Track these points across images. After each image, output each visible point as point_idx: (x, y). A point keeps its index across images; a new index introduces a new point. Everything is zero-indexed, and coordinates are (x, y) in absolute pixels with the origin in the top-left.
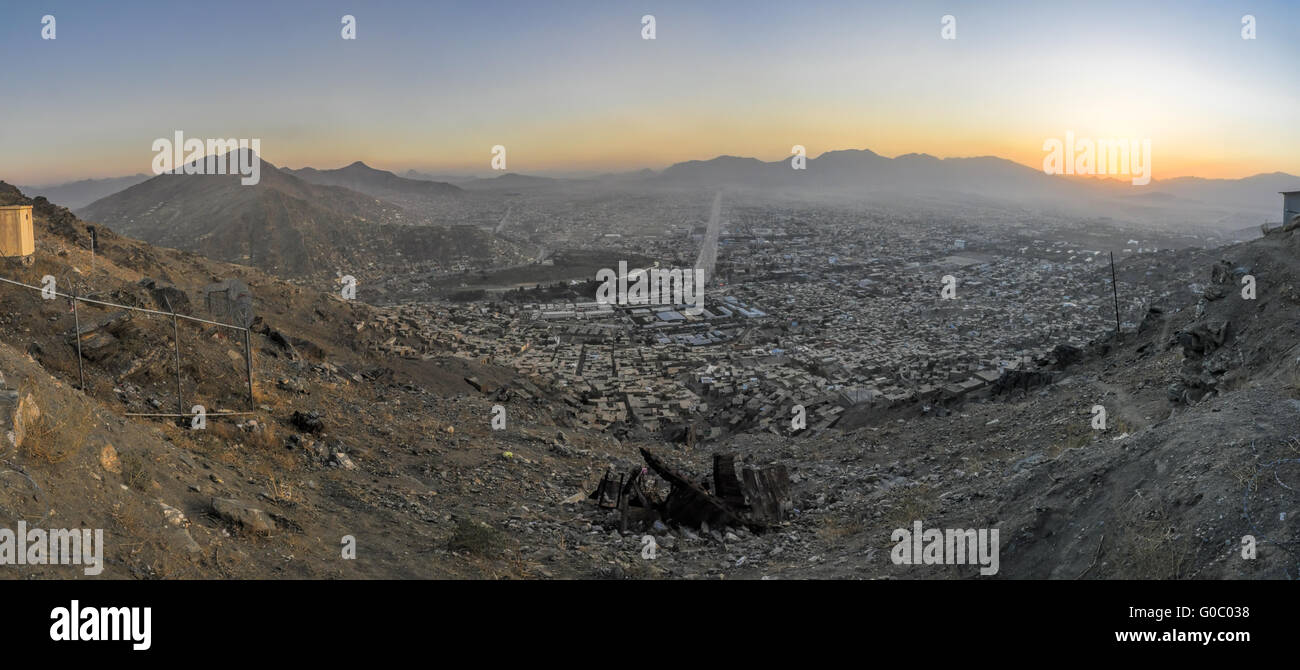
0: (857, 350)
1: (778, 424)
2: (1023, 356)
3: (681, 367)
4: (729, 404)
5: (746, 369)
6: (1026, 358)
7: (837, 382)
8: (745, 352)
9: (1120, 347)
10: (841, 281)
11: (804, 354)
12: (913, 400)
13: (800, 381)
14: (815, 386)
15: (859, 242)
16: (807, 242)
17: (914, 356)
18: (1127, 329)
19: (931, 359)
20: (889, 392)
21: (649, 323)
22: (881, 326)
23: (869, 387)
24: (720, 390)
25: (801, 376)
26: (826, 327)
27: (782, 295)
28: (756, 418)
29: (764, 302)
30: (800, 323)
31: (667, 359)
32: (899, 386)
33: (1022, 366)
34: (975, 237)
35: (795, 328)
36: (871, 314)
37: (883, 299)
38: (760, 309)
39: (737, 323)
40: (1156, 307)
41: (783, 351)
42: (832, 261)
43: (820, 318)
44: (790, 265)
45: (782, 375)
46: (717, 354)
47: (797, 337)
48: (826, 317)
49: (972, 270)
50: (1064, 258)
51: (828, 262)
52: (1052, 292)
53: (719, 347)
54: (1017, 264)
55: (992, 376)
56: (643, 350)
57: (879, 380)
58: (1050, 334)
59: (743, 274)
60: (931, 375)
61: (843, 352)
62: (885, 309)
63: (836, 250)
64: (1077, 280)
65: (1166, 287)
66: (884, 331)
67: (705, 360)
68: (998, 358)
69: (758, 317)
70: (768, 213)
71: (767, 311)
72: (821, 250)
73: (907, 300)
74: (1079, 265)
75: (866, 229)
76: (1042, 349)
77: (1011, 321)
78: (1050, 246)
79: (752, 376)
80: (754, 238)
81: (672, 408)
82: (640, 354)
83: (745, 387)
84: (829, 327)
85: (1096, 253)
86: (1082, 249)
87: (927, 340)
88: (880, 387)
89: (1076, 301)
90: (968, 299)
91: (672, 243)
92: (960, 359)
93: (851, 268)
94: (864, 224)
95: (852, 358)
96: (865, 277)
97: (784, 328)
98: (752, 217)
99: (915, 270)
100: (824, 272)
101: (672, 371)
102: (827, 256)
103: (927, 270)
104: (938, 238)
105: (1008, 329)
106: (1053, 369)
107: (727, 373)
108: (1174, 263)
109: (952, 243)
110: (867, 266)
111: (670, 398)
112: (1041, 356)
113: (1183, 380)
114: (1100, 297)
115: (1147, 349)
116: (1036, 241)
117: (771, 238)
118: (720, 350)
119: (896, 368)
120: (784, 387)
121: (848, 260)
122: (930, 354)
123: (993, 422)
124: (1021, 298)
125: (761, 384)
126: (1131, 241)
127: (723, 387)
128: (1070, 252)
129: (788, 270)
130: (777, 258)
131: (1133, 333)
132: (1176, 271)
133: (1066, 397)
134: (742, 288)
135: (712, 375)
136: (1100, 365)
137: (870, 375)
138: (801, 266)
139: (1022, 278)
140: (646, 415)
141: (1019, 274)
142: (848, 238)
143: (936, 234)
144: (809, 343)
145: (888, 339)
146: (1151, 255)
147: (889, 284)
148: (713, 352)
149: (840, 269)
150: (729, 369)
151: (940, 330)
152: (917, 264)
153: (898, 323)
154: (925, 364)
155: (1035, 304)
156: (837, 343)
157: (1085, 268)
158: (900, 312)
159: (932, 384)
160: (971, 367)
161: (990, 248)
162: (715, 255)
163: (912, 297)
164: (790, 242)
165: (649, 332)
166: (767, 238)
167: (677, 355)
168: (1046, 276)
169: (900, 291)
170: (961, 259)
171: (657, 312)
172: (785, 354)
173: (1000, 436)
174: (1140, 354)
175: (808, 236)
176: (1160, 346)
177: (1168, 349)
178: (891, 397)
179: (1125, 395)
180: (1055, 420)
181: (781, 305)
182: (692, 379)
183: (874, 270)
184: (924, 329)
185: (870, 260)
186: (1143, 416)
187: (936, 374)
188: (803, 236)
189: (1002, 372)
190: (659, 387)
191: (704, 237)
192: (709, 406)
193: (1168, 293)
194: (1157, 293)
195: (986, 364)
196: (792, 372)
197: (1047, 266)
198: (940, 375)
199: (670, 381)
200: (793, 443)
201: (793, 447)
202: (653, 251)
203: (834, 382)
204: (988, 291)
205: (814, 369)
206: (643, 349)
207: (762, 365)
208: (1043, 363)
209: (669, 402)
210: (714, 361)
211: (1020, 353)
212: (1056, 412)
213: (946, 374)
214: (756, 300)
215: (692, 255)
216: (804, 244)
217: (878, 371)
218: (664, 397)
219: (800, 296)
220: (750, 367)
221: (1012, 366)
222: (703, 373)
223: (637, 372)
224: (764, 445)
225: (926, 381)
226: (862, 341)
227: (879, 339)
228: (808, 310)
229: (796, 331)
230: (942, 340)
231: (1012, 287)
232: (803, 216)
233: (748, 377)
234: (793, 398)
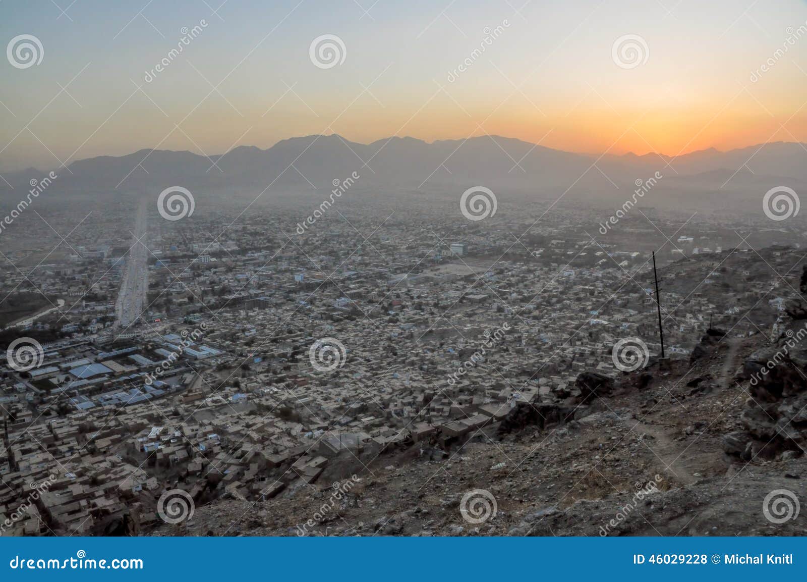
0: (337, 385)
1: (248, 488)
2: (539, 386)
3: (115, 437)
4: (184, 473)
5: (202, 425)
6: (542, 388)
7: (316, 426)
8: (197, 403)
9: (665, 378)
10: (312, 302)
11: (273, 396)
12: (409, 442)
13: (271, 430)
14: (289, 434)
15: (331, 253)
16: (265, 257)
17: (405, 389)
18: (675, 355)
19: (427, 391)
20: (379, 434)
21: (61, 385)
22: (365, 354)
23: (355, 429)
24: (171, 457)
25: (271, 424)
26: (297, 361)
27: (238, 327)
28: (220, 485)
29: (216, 337)
30: (264, 359)
31: (93, 429)
32: (391, 427)
33: (538, 398)
34: (476, 239)
35: (258, 366)
36: (351, 341)
37: (365, 321)
38: (212, 346)
39: (183, 368)
40: (717, 327)
41: (245, 396)
42: (298, 278)
43: (289, 351)
44: (246, 288)
45: (248, 426)
46: (162, 412)
47: (262, 376)
48: (295, 348)
49: (474, 281)
50: (591, 262)
51: (293, 278)
52: (576, 306)
53: (162, 401)
54: (530, 271)
55: (501, 410)
56: (54, 425)
57: (367, 420)
58: (573, 359)
59: (185, 303)
60: (429, 410)
61: (320, 389)
62: (370, 333)
63: (303, 264)
64: (609, 290)
65: (733, 300)
66: (369, 361)
67: (145, 421)
68: (508, 388)
69: (211, 357)
70: (212, 222)
71: (220, 347)
72: (284, 265)
73: (394, 321)
74: (610, 270)
75: (339, 236)
76: (563, 377)
77: (524, 342)
78: (573, 246)
79: (210, 432)
80: (196, 256)
81: (107, 494)
82: (51, 431)
83: (203, 447)
84: (300, 360)
85: (634, 254)
86: (615, 249)
87: (421, 369)
88: (368, 428)
89: (606, 317)
90: (470, 316)
91: (81, 272)
92: (461, 391)
93: (325, 285)
94: (336, 229)
95: (332, 396)
96: (342, 295)
97: (245, 367)
98: (191, 230)
99: (404, 283)
100: (290, 292)
101: (102, 444)
102: (292, 272)
103: (417, 283)
104: (430, 242)
105: (520, 352)
106: (577, 403)
107: (178, 434)
108: (747, 268)
109: (447, 248)
110: (343, 281)
111: (103, 482)
112: (562, 386)
113: (747, 428)
114: (640, 312)
115: (702, 384)
116: (554, 242)
117: (218, 254)
118: (164, 405)
119: (386, 405)
120: (251, 441)
121: (320, 276)
122: (426, 386)
123: (499, 465)
124: (536, 313)
125: (222, 440)
126: (683, 238)
127: (174, 453)
128: (598, 254)
129: (243, 294)
130: (228, 280)
131: (684, 361)
132: (750, 279)
133: (590, 438)
134: (186, 322)
135: (158, 439)
136: (636, 400)
137: (355, 415)
138: (260, 286)
139: (538, 289)
140: (71, 513)
141: (533, 283)
142: (316, 247)
143: (426, 238)
144: (277, 382)
145: (373, 369)
146: (712, 256)
147: (371, 302)
148: (156, 409)
149: (309, 287)
150: (180, 428)
151: (437, 356)
152: (405, 276)
153: (385, 349)
154: (420, 398)
155: (554, 321)
156: (312, 378)
157: (619, 275)
158: (386, 336)
159: (430, 422)
160: (476, 400)
161: (496, 252)
162: (145, 284)
163: (401, 317)
164: (244, 258)
165: (61, 398)
166: (213, 254)
167: (106, 421)
168: (568, 285)
169: (386, 310)
170: (460, 267)
171: (70, 368)
172: (249, 399)
173: (506, 483)
174: (692, 389)
175: (267, 248)
176: (723, 381)
177: (732, 386)
178: (381, 440)
179: (667, 441)
180: (574, 466)
181: (238, 338)
182: (131, 449)
183: (352, 286)
184: (417, 355)
185: (347, 274)
186: (691, 471)
187: (434, 410)
188: (258, 249)
189: (513, 405)
190: (86, 470)
191: (125, 260)
192: (158, 480)
193: (737, 309)
194: (721, 308)
195: (494, 396)
196: (259, 420)
197: (568, 272)
198: (439, 410)
199: (101, 458)
200: (261, 508)
201: (262, 513)
202: (53, 284)
203: (312, 427)
204: (495, 306)
205: (286, 414)
206: (54, 422)
207: (221, 417)
208: (564, 395)
209: (103, 487)
210: (157, 420)
211: (535, 382)
212: (576, 456)
213: (446, 409)
214: (206, 336)
215: (112, 286)
216: (262, 259)
217: (364, 409)
218: (94, 482)
219: (262, 325)
220: (206, 421)
221: (526, 398)
222: (145, 439)
223: (50, 456)
224: (227, 515)
225: (423, 419)
226: (342, 375)
227: (362, 371)
228: (274, 341)
229: (259, 369)
230: (440, 368)
231: (526, 300)
232: (256, 223)
233: (205, 434)
234: (263, 452)
